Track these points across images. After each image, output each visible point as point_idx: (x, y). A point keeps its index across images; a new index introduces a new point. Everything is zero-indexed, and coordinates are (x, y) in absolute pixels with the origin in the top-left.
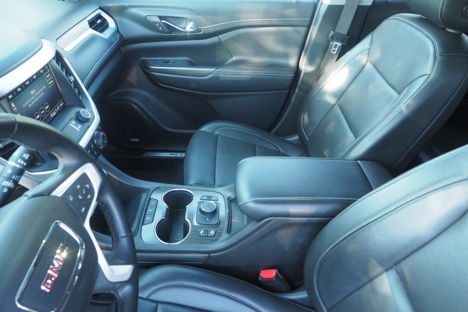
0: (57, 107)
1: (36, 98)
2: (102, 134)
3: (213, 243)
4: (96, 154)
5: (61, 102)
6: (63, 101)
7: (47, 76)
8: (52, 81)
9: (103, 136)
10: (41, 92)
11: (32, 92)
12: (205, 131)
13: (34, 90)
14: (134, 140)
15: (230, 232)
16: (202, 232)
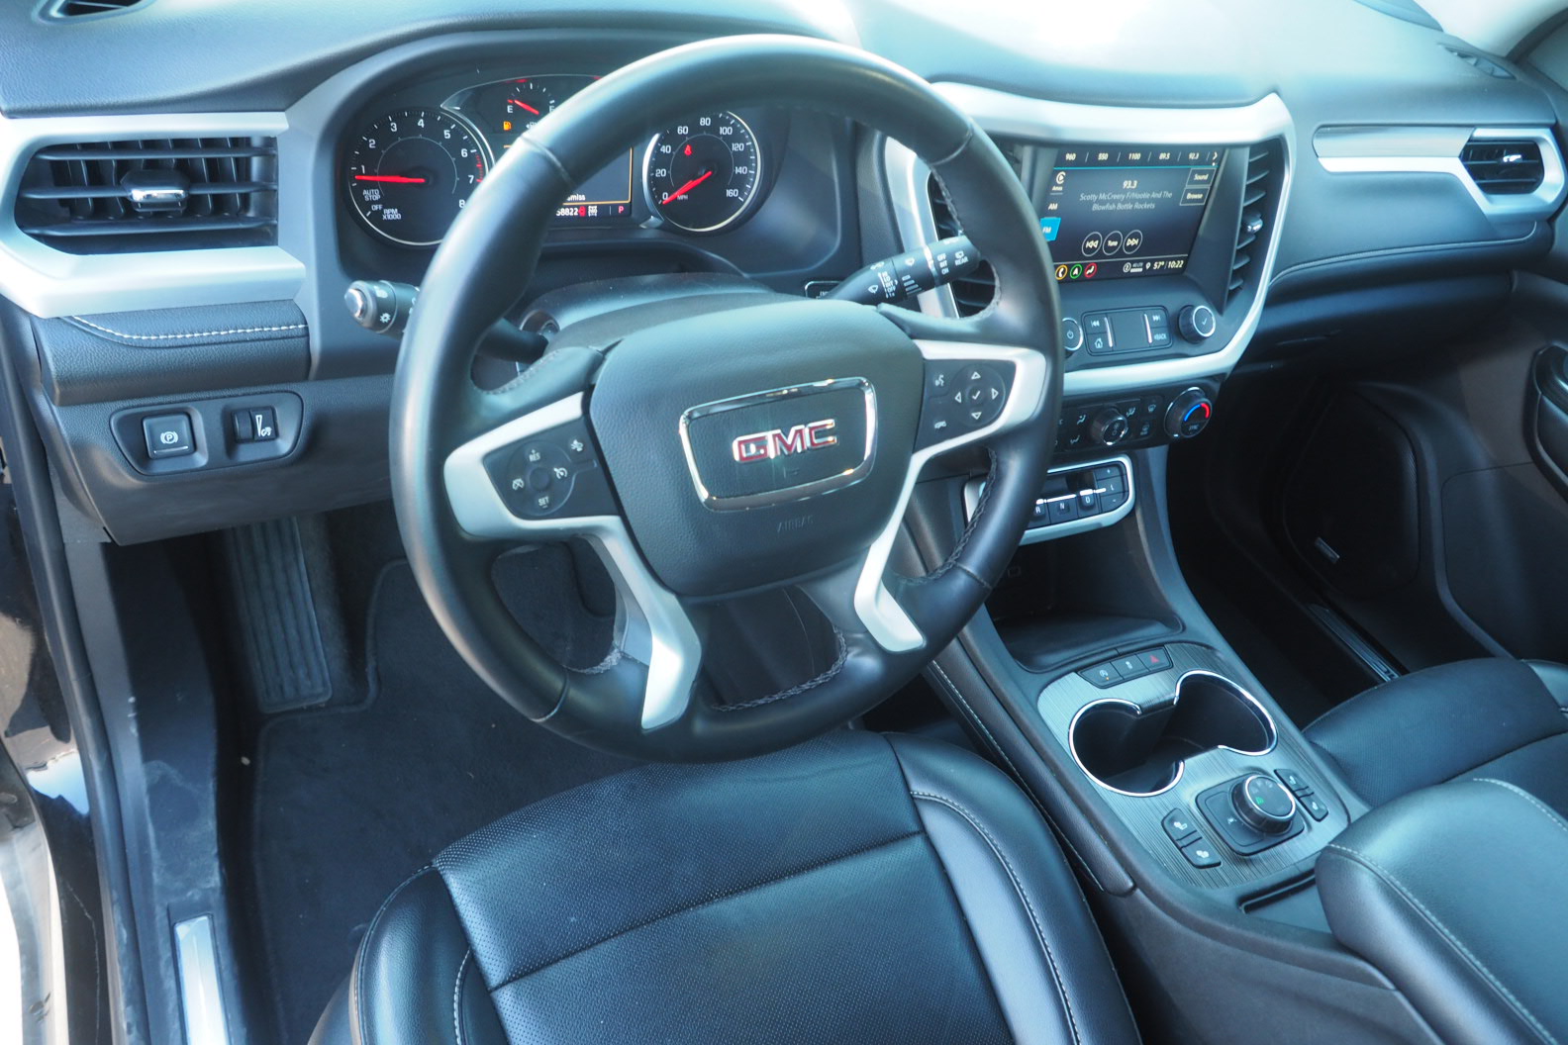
0: (1161, 260)
1: (1125, 202)
2: (1202, 404)
4: (1142, 434)
5: (1180, 259)
6: (1186, 260)
7: (1197, 177)
8: (1200, 196)
9: (1201, 410)
10: (1149, 201)
11: (1127, 184)
12: (1544, 681)
13: (1136, 182)
14: (1326, 550)
15: (1248, 909)
16: (1182, 828)
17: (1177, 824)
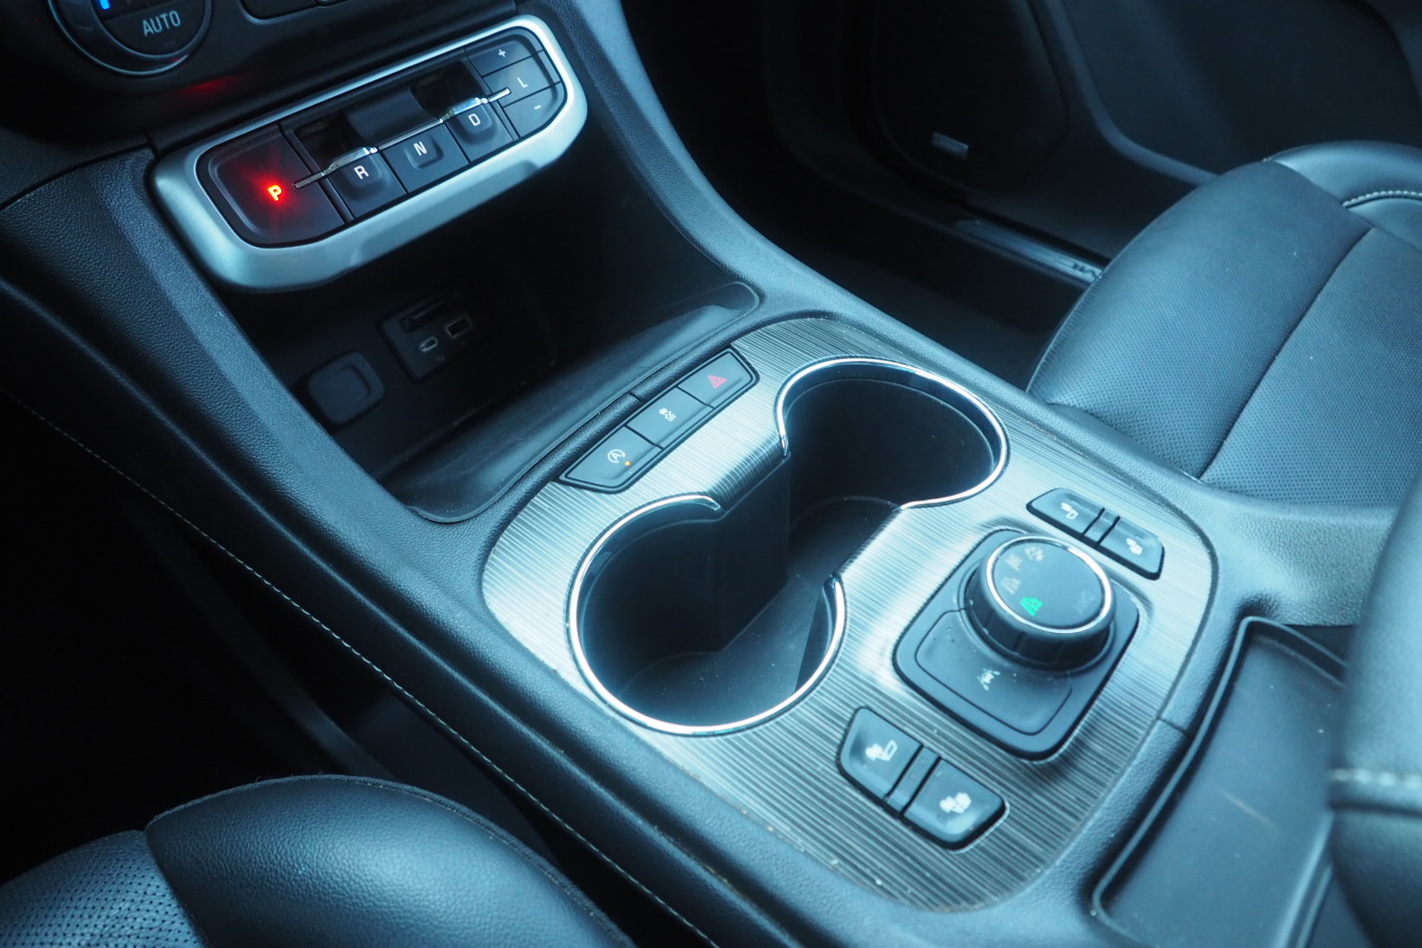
3: (912, 901)
12: (1303, 174)
14: (949, 146)
15: (1109, 898)
16: (886, 757)
17: (873, 752)
